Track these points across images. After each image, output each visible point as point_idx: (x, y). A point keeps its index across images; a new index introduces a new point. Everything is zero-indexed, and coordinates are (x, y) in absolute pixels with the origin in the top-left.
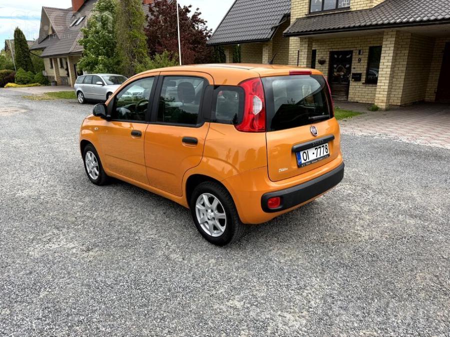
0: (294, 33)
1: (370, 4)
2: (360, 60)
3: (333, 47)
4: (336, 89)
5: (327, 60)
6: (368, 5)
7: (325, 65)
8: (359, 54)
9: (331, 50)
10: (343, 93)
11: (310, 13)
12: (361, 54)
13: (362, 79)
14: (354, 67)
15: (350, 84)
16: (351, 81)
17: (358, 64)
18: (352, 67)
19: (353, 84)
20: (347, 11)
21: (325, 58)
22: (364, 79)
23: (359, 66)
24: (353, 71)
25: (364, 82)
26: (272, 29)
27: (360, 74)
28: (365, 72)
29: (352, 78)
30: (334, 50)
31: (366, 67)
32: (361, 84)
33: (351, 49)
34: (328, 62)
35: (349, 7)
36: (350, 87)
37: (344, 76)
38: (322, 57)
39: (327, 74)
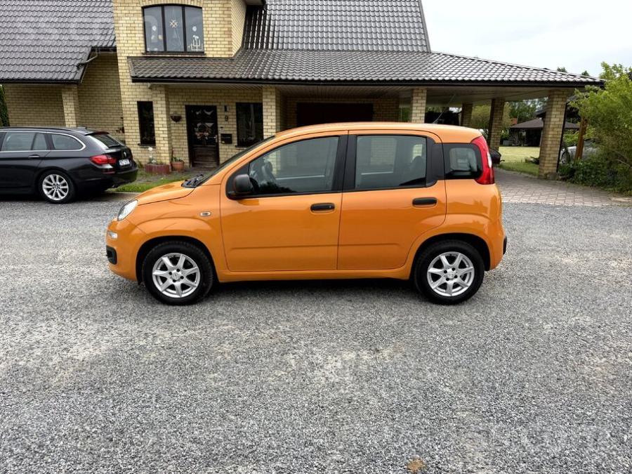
0: (143, 77)
1: (229, 53)
2: (227, 118)
3: (189, 100)
4: (200, 154)
5: (184, 116)
6: (227, 53)
7: (181, 122)
8: (226, 110)
9: (187, 104)
10: (211, 159)
11: (146, 52)
12: (228, 110)
13: (233, 141)
14: (222, 126)
15: (220, 147)
16: (220, 144)
17: (226, 123)
18: (219, 126)
19: (223, 147)
20: (200, 56)
21: (179, 113)
22: (236, 141)
23: (227, 125)
24: (221, 131)
25: (236, 144)
26: (78, 67)
27: (230, 135)
28: (236, 132)
29: (222, 140)
30: (191, 104)
31: (235, 126)
32: (234, 147)
33: (214, 104)
34: (185, 119)
35: (203, 52)
36: (220, 150)
37: (208, 136)
38: (176, 112)
39: (186, 135)
